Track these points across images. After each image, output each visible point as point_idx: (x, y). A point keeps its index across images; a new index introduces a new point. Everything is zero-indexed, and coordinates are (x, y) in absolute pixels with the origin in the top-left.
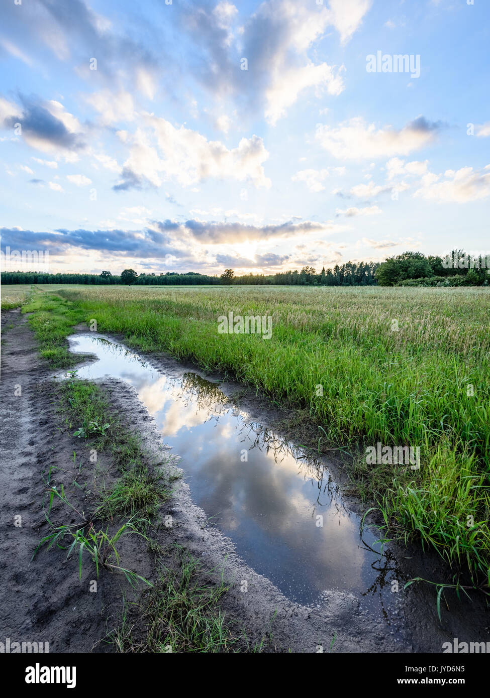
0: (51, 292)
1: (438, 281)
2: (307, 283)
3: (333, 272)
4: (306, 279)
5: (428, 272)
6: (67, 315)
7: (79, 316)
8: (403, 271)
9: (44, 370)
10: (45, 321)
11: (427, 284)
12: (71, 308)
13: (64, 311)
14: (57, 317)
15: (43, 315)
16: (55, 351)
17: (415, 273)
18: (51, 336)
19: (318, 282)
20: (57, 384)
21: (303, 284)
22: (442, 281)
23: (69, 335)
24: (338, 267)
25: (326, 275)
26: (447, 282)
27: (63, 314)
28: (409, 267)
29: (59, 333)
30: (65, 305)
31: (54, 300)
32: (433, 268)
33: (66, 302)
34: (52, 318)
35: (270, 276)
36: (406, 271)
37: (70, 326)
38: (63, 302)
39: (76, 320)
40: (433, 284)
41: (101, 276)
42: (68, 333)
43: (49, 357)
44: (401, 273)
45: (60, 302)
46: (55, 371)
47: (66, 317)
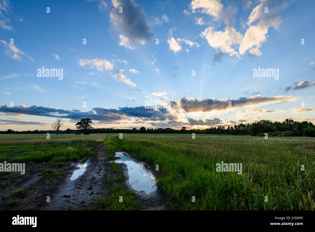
0: (113, 137)
1: (278, 134)
2: (221, 133)
3: (234, 128)
4: (221, 131)
5: (274, 129)
6: (117, 145)
7: (120, 146)
8: (261, 129)
9: (107, 160)
10: (110, 147)
11: (273, 135)
12: (118, 143)
13: (116, 144)
14: (113, 146)
15: (110, 145)
16: (111, 156)
17: (267, 130)
18: (111, 152)
19: (227, 133)
20: (110, 163)
21: (219, 134)
22: (280, 134)
23: (116, 152)
24: (236, 126)
25: (231, 129)
26: (283, 134)
27: (116, 145)
28: (263, 127)
29: (113, 151)
30: (117, 142)
31: (114, 140)
32: (277, 128)
33: (117, 141)
34: (112, 146)
35: (203, 130)
36: (263, 129)
37: (116, 149)
38: (116, 141)
39: (119, 147)
40: (276, 135)
41: (132, 130)
42: (115, 151)
43: (109, 157)
44: (260, 129)
45: (115, 141)
46: (110, 161)
47: (116, 146)
